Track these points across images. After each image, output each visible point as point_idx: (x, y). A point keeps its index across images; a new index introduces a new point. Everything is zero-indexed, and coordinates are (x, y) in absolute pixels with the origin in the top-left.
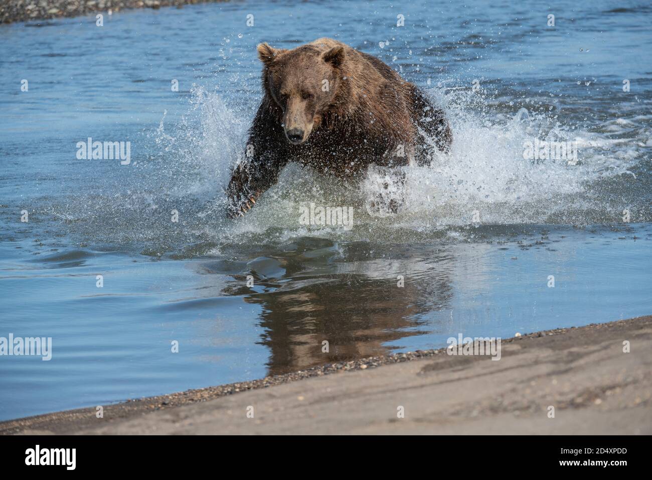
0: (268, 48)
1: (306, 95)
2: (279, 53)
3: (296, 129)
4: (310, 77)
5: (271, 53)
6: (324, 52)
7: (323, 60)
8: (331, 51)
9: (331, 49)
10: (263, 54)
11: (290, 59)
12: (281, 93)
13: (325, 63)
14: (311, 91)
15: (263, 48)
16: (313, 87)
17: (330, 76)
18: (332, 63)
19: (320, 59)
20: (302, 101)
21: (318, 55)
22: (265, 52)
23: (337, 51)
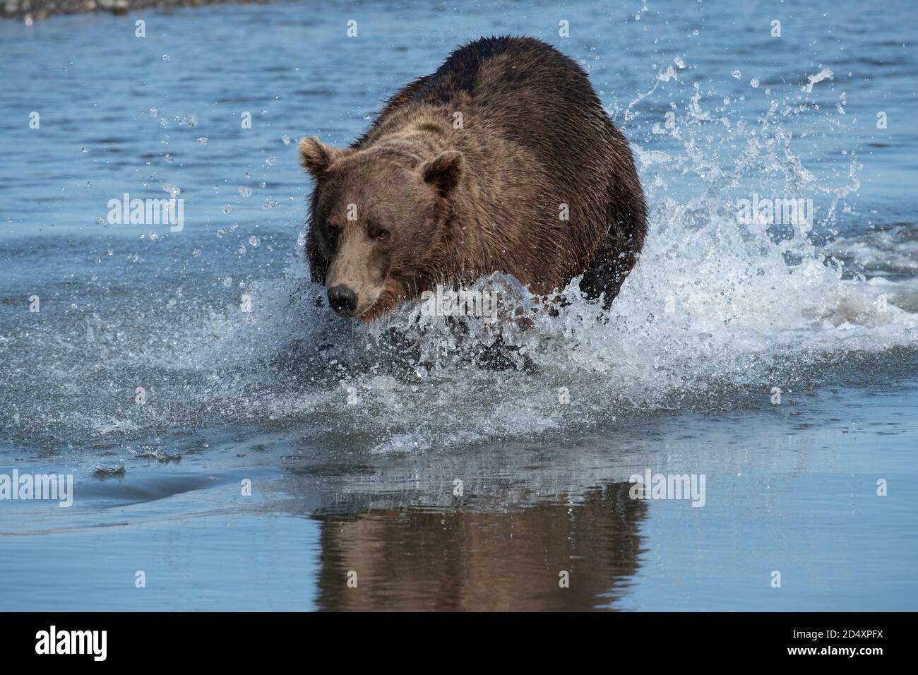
0: (319, 147)
1: (374, 230)
2: (339, 155)
3: (343, 287)
4: (388, 200)
5: (324, 155)
6: (426, 162)
7: (422, 179)
8: (438, 162)
9: (438, 157)
10: (309, 157)
11: (355, 168)
12: (329, 223)
13: (424, 183)
14: (386, 224)
15: (309, 146)
16: (391, 218)
17: (428, 209)
18: (439, 186)
19: (416, 174)
20: (365, 240)
21: (413, 167)
22: (313, 153)
23: (450, 161)
